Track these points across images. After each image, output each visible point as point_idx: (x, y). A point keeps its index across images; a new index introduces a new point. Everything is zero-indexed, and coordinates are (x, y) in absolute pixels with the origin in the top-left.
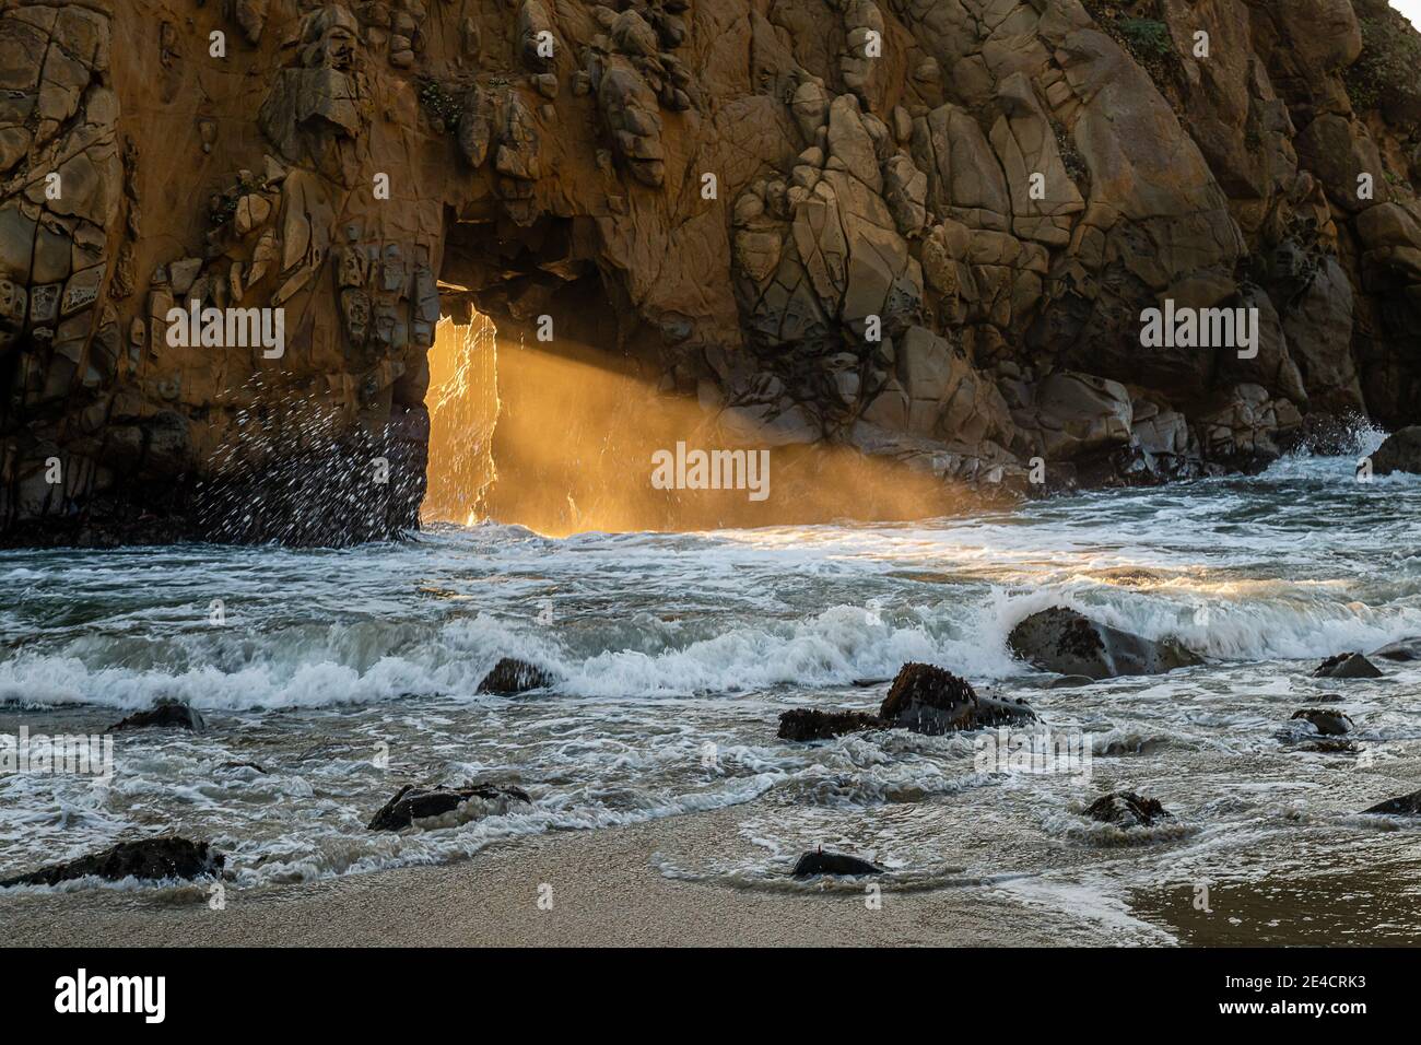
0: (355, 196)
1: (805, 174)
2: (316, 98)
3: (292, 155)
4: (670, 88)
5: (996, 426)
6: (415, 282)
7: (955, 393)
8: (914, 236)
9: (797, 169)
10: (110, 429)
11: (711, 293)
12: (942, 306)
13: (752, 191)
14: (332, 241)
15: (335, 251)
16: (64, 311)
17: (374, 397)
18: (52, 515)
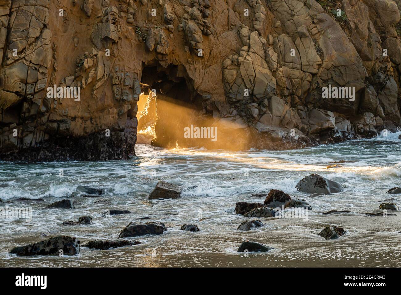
0: (117, 59)
1: (243, 54)
2: (106, 32)
3: (99, 48)
4: (205, 29)
5: (297, 124)
6: (134, 83)
7: (285, 115)
8: (274, 71)
9: (241, 52)
10: (48, 123)
11: (217, 86)
12: (282, 90)
13: (228, 58)
14: (111, 71)
15: (111, 74)
16: (36, 91)
17: (122, 115)
18: (32, 147)
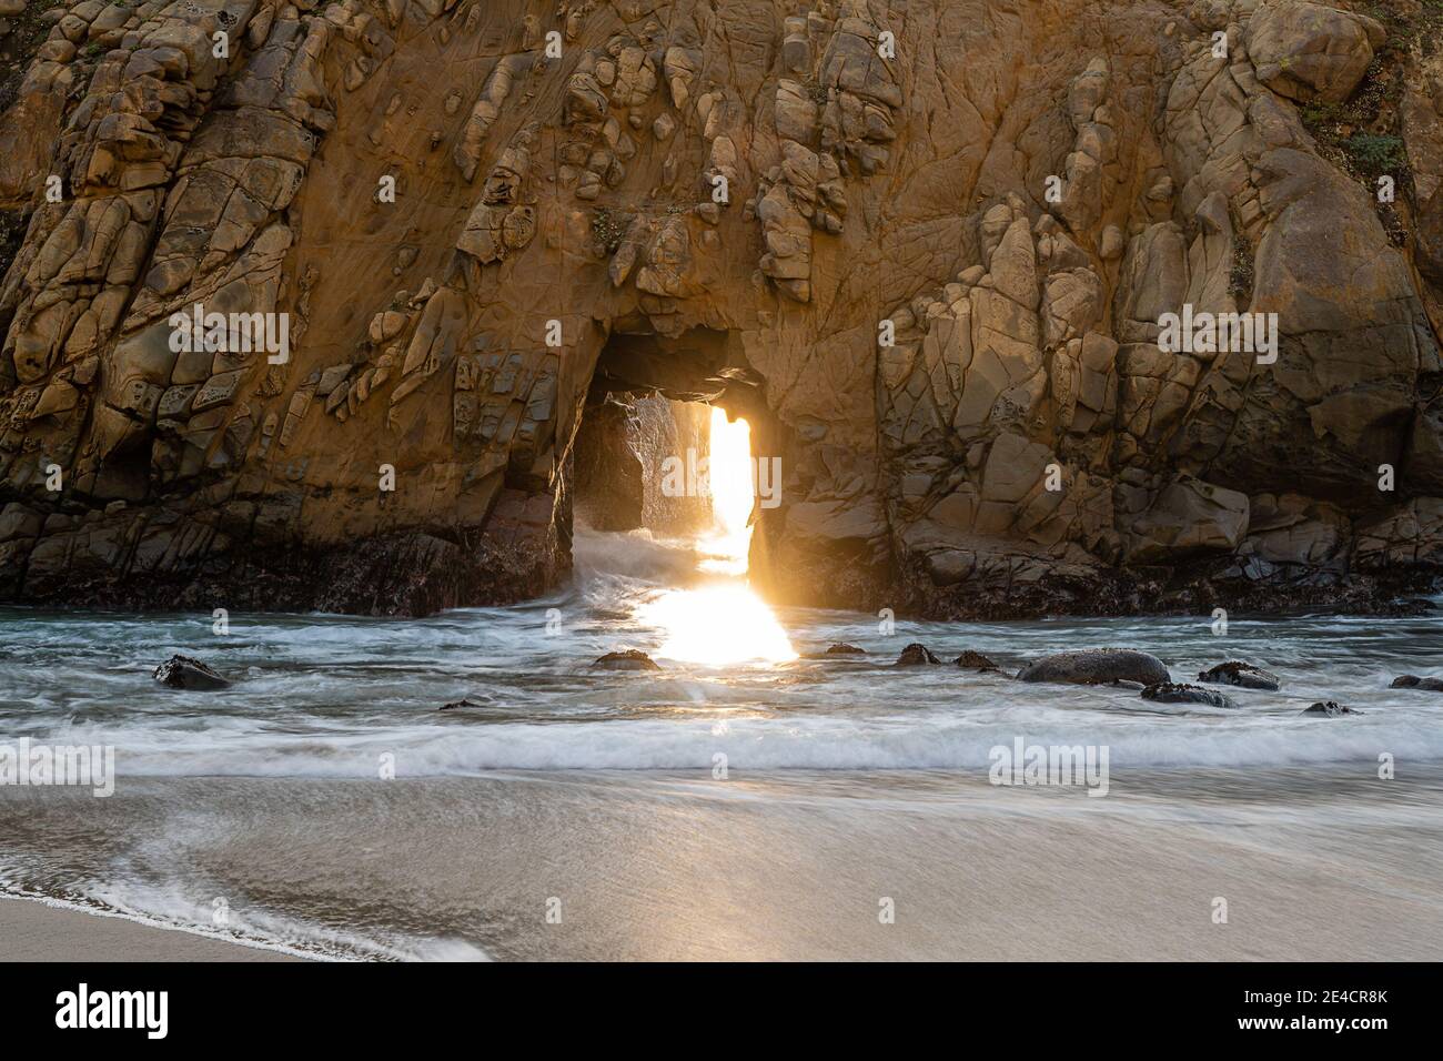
1: (953, 291)
4: (820, 213)
6: (531, 386)
7: (1035, 497)
8: (1049, 349)
9: (949, 287)
11: (849, 399)
16: (195, 407)
17: (477, 483)
18: (161, 571)
